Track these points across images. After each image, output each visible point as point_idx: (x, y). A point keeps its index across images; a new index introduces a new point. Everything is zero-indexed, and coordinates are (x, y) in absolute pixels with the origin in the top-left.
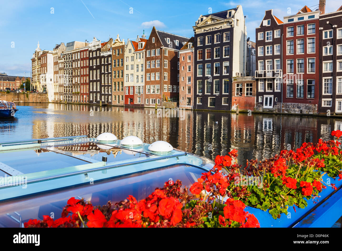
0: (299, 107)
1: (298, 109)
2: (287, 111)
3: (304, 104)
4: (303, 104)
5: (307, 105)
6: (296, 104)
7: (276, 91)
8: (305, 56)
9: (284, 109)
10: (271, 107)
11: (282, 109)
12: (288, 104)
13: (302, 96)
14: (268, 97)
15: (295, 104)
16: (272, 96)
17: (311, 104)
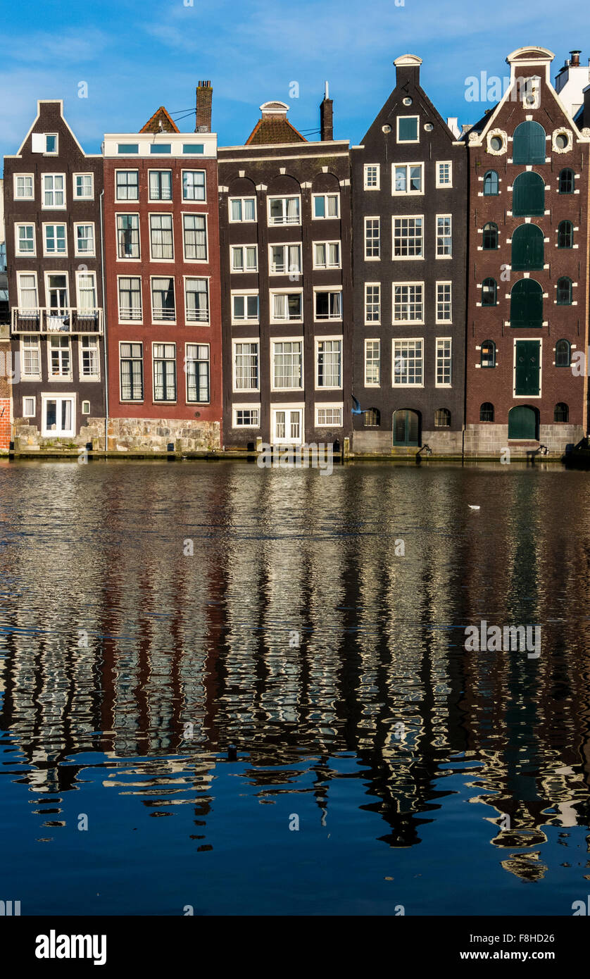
0: (164, 432)
1: (161, 438)
2: (126, 444)
3: (180, 422)
4: (177, 422)
5: (189, 423)
6: (156, 421)
7: (83, 378)
8: (179, 269)
9: (114, 440)
10: (70, 433)
11: (108, 438)
12: (126, 421)
13: (171, 394)
14: (58, 398)
15: (149, 423)
16: (72, 397)
17: (202, 420)
